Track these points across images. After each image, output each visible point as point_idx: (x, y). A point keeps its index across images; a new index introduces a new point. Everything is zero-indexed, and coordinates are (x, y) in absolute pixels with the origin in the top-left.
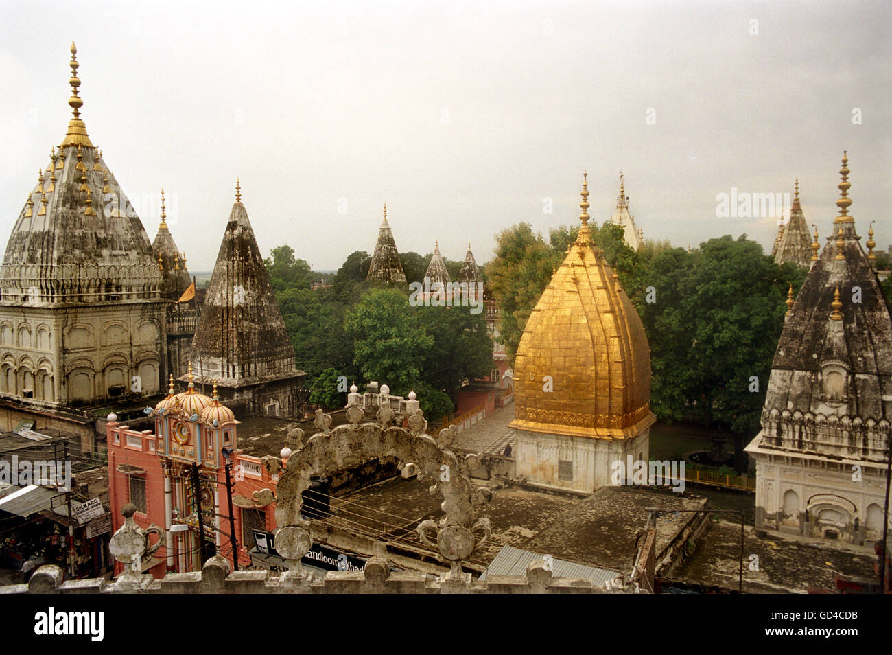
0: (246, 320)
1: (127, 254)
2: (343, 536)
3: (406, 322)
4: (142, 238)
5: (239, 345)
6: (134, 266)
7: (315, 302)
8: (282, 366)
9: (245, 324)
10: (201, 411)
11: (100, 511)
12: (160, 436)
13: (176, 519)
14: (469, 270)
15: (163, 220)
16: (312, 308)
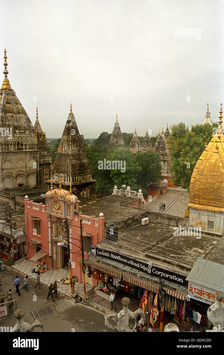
0: (74, 159)
1: (25, 132)
2: (126, 249)
3: (131, 161)
4: (30, 126)
5: (72, 169)
6: (28, 137)
7: (91, 151)
8: (87, 178)
9: (74, 161)
10: (65, 196)
11: (22, 233)
12: (47, 205)
13: (53, 238)
14: (147, 140)
15: (37, 119)
16: (90, 154)
